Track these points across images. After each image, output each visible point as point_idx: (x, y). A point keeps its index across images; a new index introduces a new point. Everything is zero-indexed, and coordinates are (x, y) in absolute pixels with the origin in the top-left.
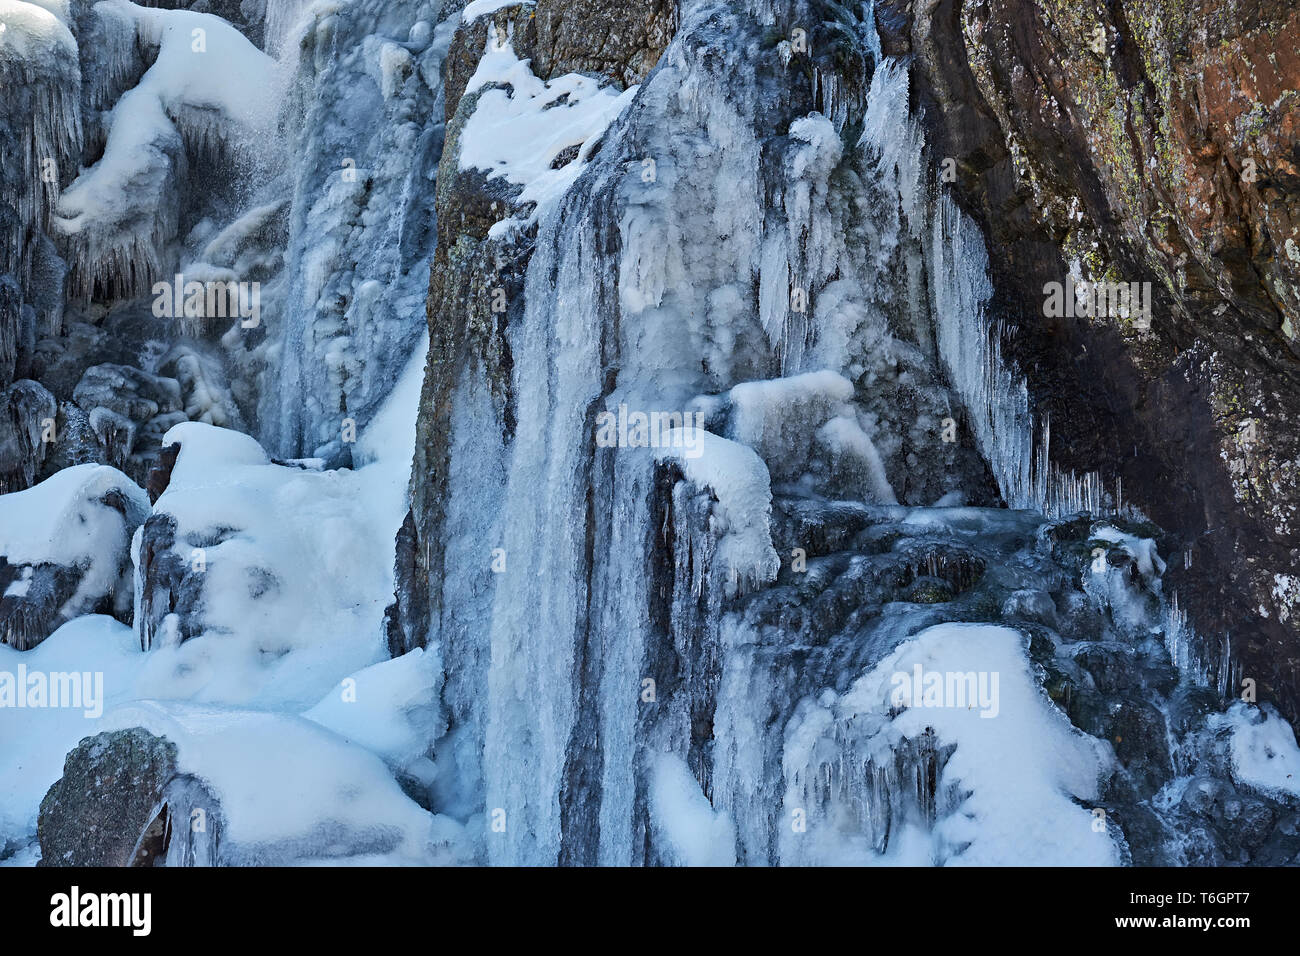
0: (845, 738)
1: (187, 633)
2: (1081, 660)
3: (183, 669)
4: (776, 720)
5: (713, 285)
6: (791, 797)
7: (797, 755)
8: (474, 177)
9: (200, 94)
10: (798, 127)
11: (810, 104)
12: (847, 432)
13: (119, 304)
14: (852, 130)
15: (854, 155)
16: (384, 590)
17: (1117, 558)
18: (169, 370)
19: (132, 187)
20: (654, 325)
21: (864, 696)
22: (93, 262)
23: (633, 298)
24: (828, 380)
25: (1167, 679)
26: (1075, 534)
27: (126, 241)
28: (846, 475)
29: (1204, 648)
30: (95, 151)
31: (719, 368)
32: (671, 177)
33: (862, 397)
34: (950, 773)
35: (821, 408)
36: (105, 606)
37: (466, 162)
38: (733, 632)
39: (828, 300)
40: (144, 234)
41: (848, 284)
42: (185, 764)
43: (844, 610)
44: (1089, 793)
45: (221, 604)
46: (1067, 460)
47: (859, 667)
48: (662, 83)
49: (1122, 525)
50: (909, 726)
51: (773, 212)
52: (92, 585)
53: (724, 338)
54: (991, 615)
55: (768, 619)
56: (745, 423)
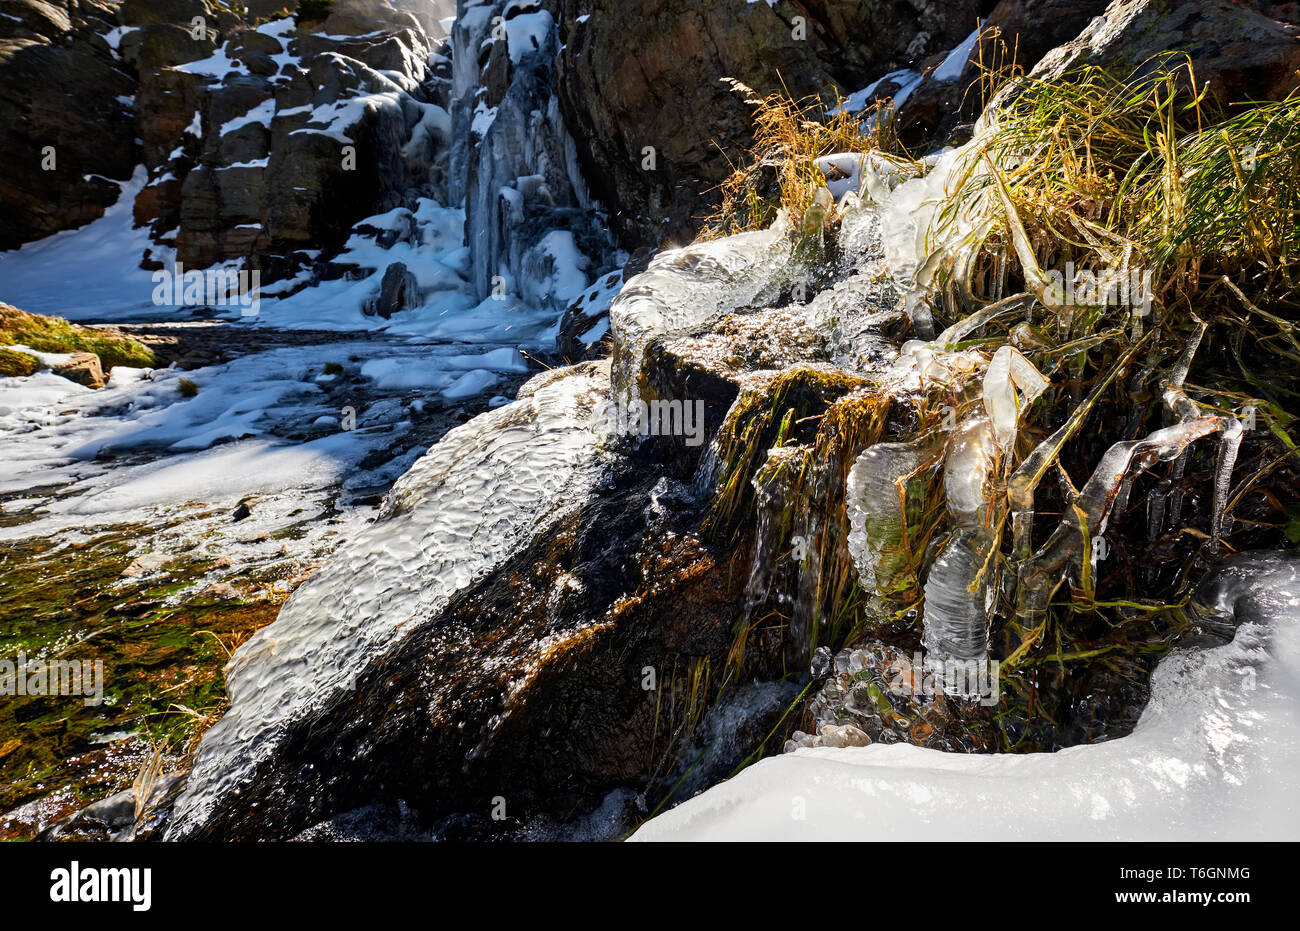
1: (420, 244)
2: (587, 240)
3: (419, 253)
5: (515, 153)
10: (533, 113)
11: (536, 107)
12: (543, 189)
14: (545, 114)
15: (547, 121)
16: (461, 235)
19: (418, 146)
20: (501, 163)
22: (411, 165)
23: (497, 157)
24: (539, 177)
25: (606, 244)
26: (592, 213)
27: (417, 160)
29: (614, 238)
30: (409, 137)
33: (547, 181)
35: (538, 183)
36: (407, 240)
39: (540, 157)
40: (422, 158)
42: (408, 269)
43: (537, 228)
45: (428, 238)
46: (593, 197)
47: (538, 241)
49: (602, 211)
51: (527, 135)
52: (403, 235)
53: (517, 167)
54: (568, 229)
55: (521, 231)
56: (520, 186)
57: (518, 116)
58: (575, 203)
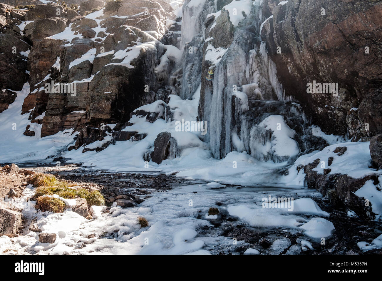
0: (259, 130)
1: (172, 120)
2: (291, 120)
3: (171, 125)
4: (249, 128)
5: (239, 72)
6: (251, 138)
7: (252, 133)
8: (207, 61)
9: (172, 55)
10: (251, 51)
11: (252, 48)
12: (257, 91)
13: (162, 81)
14: (258, 51)
15: (258, 55)
16: (196, 114)
17: (295, 106)
18: (169, 89)
19: (164, 67)
20: (232, 78)
21: (261, 125)
22: (159, 76)
23: (229, 74)
24: (255, 84)
25: (302, 122)
26: (289, 103)
27: (163, 74)
28: (258, 97)
29: (308, 118)
30: (159, 63)
31: (240, 83)
32: (233, 59)
33: (259, 87)
34: (273, 134)
35: (254, 88)
36: (162, 117)
37: (206, 59)
38: (243, 117)
39: (255, 74)
40: (165, 73)
41: (257, 72)
42: (172, 136)
43: (258, 114)
44: (293, 137)
45: (176, 116)
46: (287, 94)
47: (260, 121)
48: (232, 46)
49: (296, 102)
50: (267, 128)
51: (247, 62)
52: (160, 115)
53: (241, 79)
54: (278, 114)
55: (248, 115)
56: (244, 90)
57: (241, 52)
58: (275, 98)
